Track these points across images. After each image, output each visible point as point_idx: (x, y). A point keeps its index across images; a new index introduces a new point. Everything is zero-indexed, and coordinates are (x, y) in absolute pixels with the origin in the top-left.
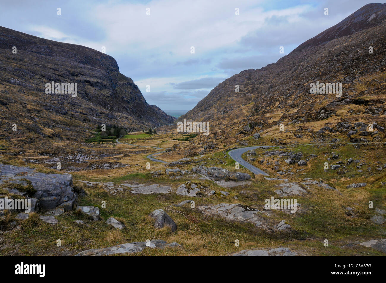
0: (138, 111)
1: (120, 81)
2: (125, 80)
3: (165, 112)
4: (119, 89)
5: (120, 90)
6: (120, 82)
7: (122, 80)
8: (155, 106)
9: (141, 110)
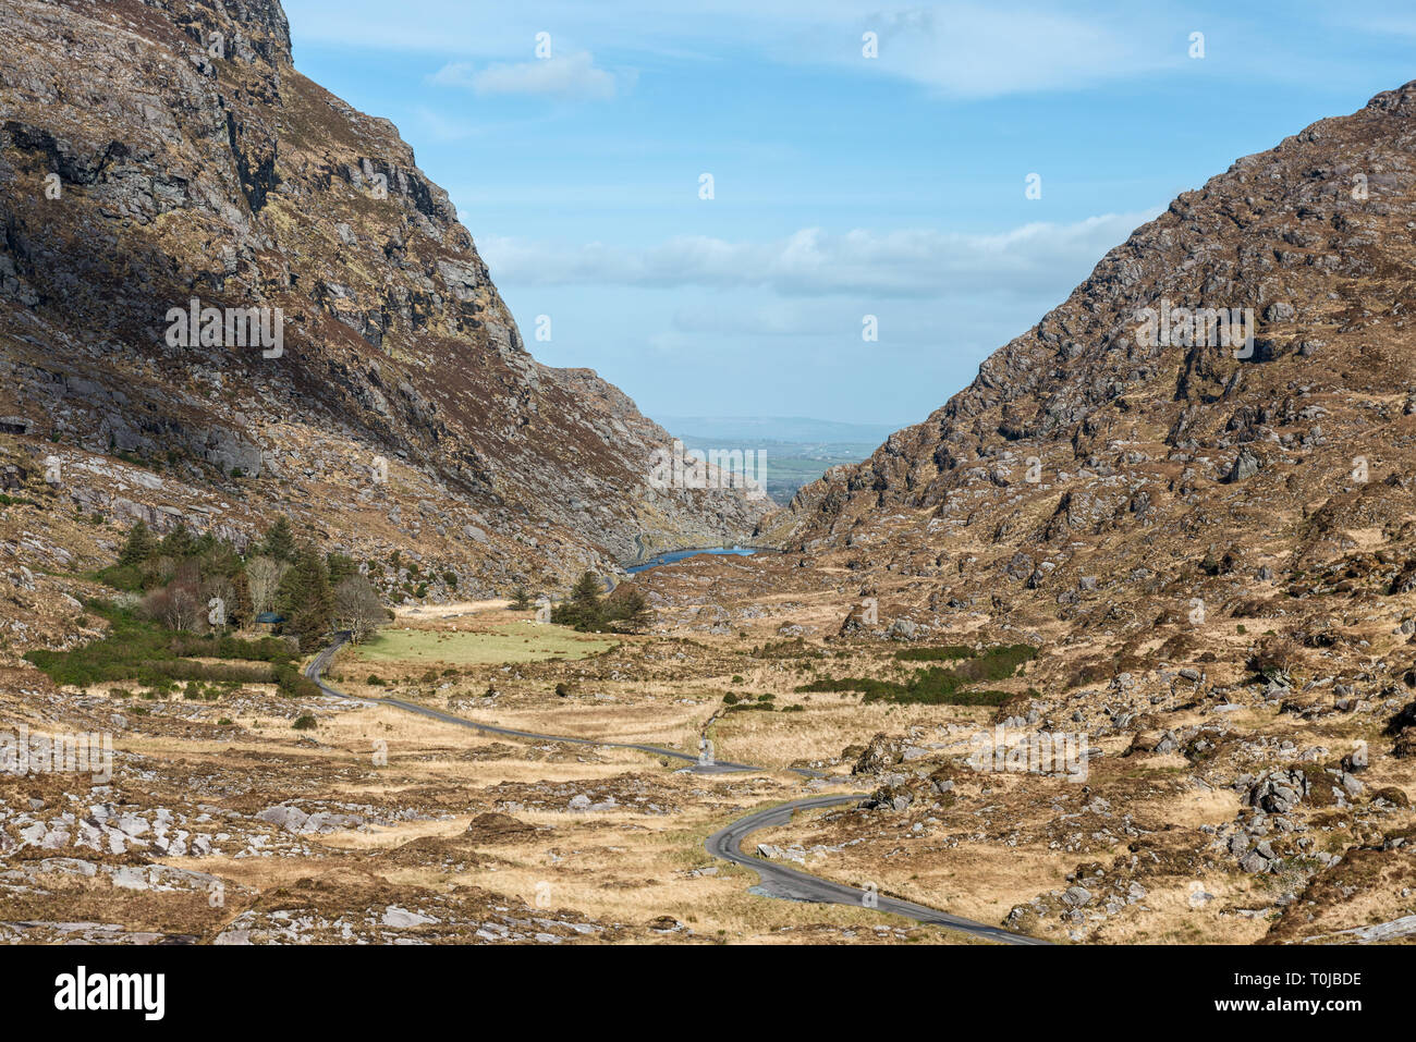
0: (456, 414)
1: (299, 145)
2: (342, 140)
3: (656, 422)
4: (294, 216)
5: (303, 223)
6: (297, 157)
7: (320, 142)
8: (586, 375)
9: (477, 409)
